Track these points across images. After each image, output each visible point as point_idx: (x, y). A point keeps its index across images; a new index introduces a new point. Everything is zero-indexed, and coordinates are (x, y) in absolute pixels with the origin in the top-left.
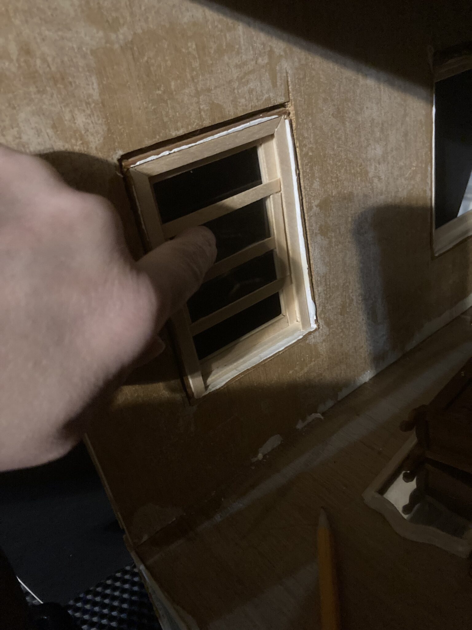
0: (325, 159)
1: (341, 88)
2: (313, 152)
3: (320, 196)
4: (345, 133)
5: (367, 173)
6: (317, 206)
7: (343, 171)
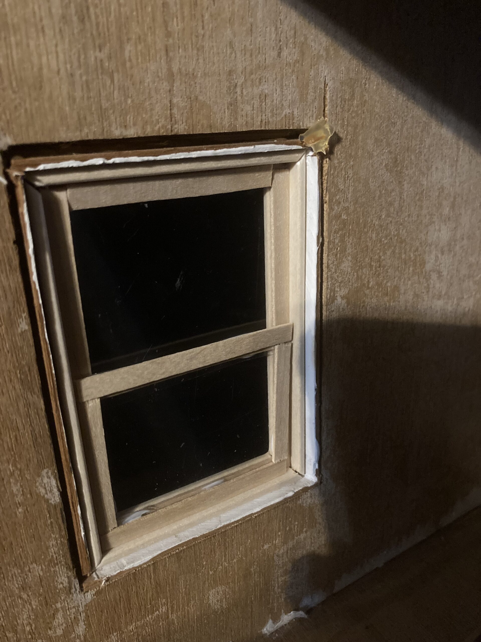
0: (366, 230)
1: (405, 129)
2: (348, 214)
3: (350, 284)
4: (401, 198)
5: (423, 263)
6: (342, 298)
7: (388, 253)
